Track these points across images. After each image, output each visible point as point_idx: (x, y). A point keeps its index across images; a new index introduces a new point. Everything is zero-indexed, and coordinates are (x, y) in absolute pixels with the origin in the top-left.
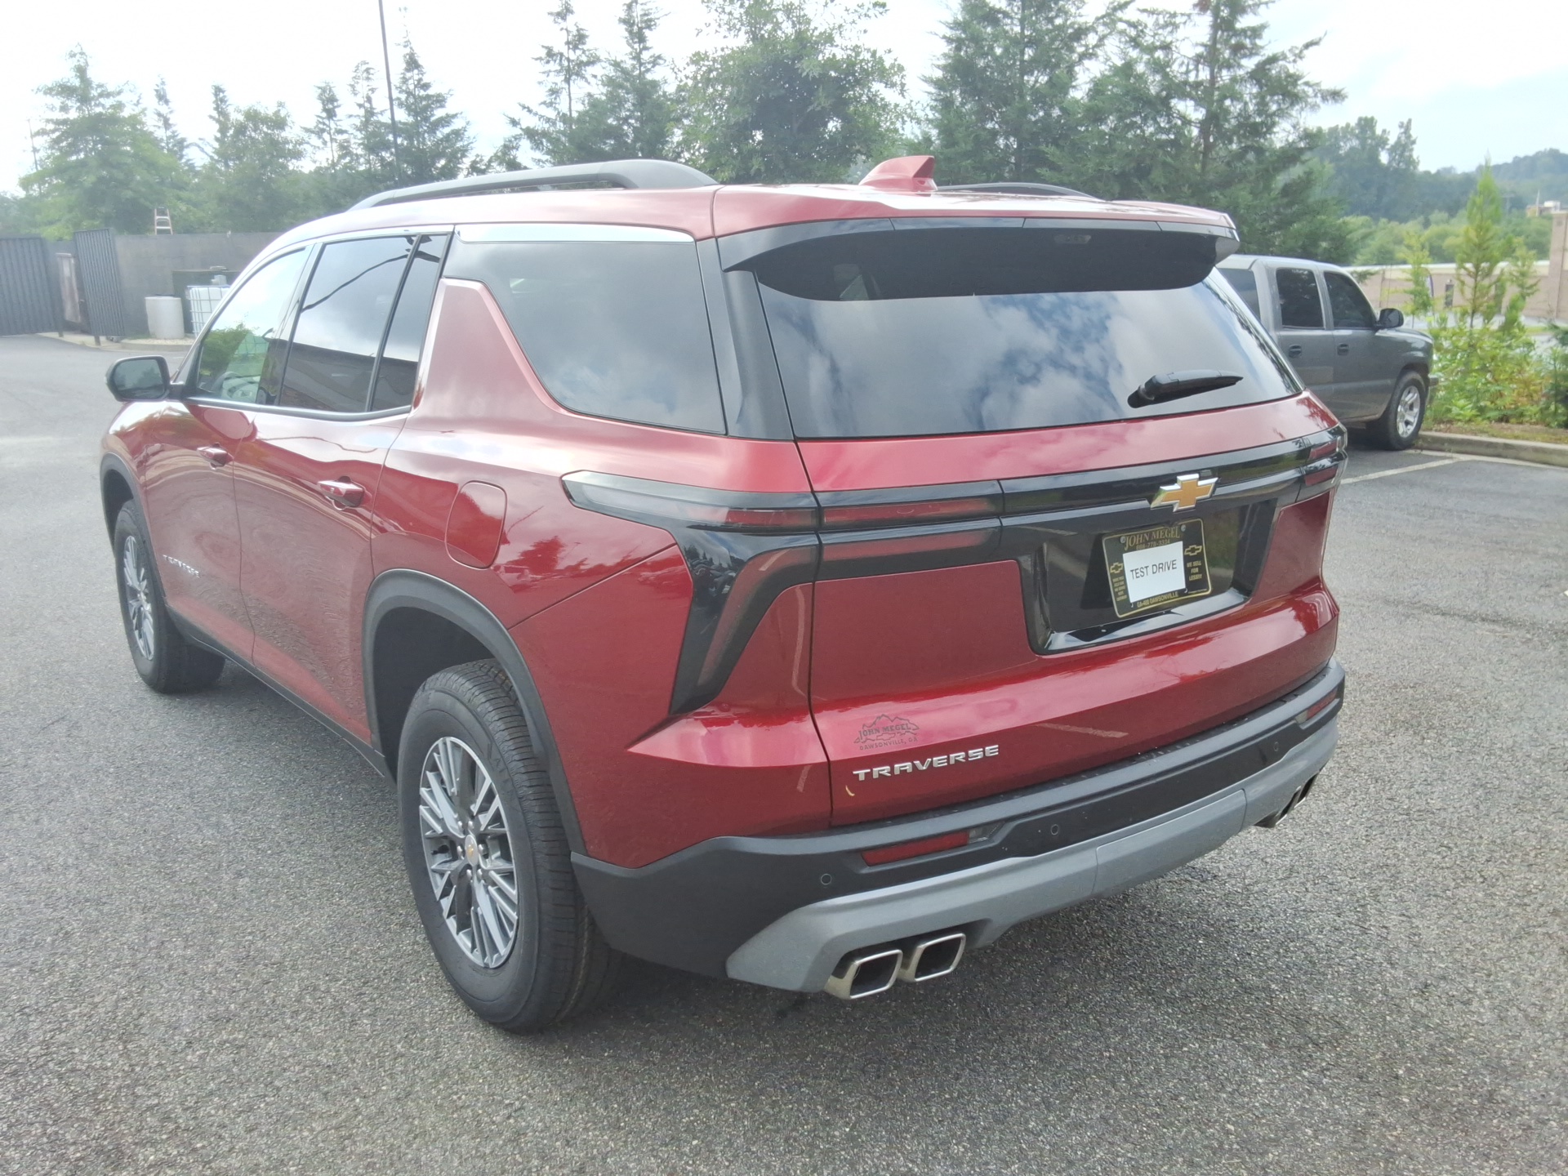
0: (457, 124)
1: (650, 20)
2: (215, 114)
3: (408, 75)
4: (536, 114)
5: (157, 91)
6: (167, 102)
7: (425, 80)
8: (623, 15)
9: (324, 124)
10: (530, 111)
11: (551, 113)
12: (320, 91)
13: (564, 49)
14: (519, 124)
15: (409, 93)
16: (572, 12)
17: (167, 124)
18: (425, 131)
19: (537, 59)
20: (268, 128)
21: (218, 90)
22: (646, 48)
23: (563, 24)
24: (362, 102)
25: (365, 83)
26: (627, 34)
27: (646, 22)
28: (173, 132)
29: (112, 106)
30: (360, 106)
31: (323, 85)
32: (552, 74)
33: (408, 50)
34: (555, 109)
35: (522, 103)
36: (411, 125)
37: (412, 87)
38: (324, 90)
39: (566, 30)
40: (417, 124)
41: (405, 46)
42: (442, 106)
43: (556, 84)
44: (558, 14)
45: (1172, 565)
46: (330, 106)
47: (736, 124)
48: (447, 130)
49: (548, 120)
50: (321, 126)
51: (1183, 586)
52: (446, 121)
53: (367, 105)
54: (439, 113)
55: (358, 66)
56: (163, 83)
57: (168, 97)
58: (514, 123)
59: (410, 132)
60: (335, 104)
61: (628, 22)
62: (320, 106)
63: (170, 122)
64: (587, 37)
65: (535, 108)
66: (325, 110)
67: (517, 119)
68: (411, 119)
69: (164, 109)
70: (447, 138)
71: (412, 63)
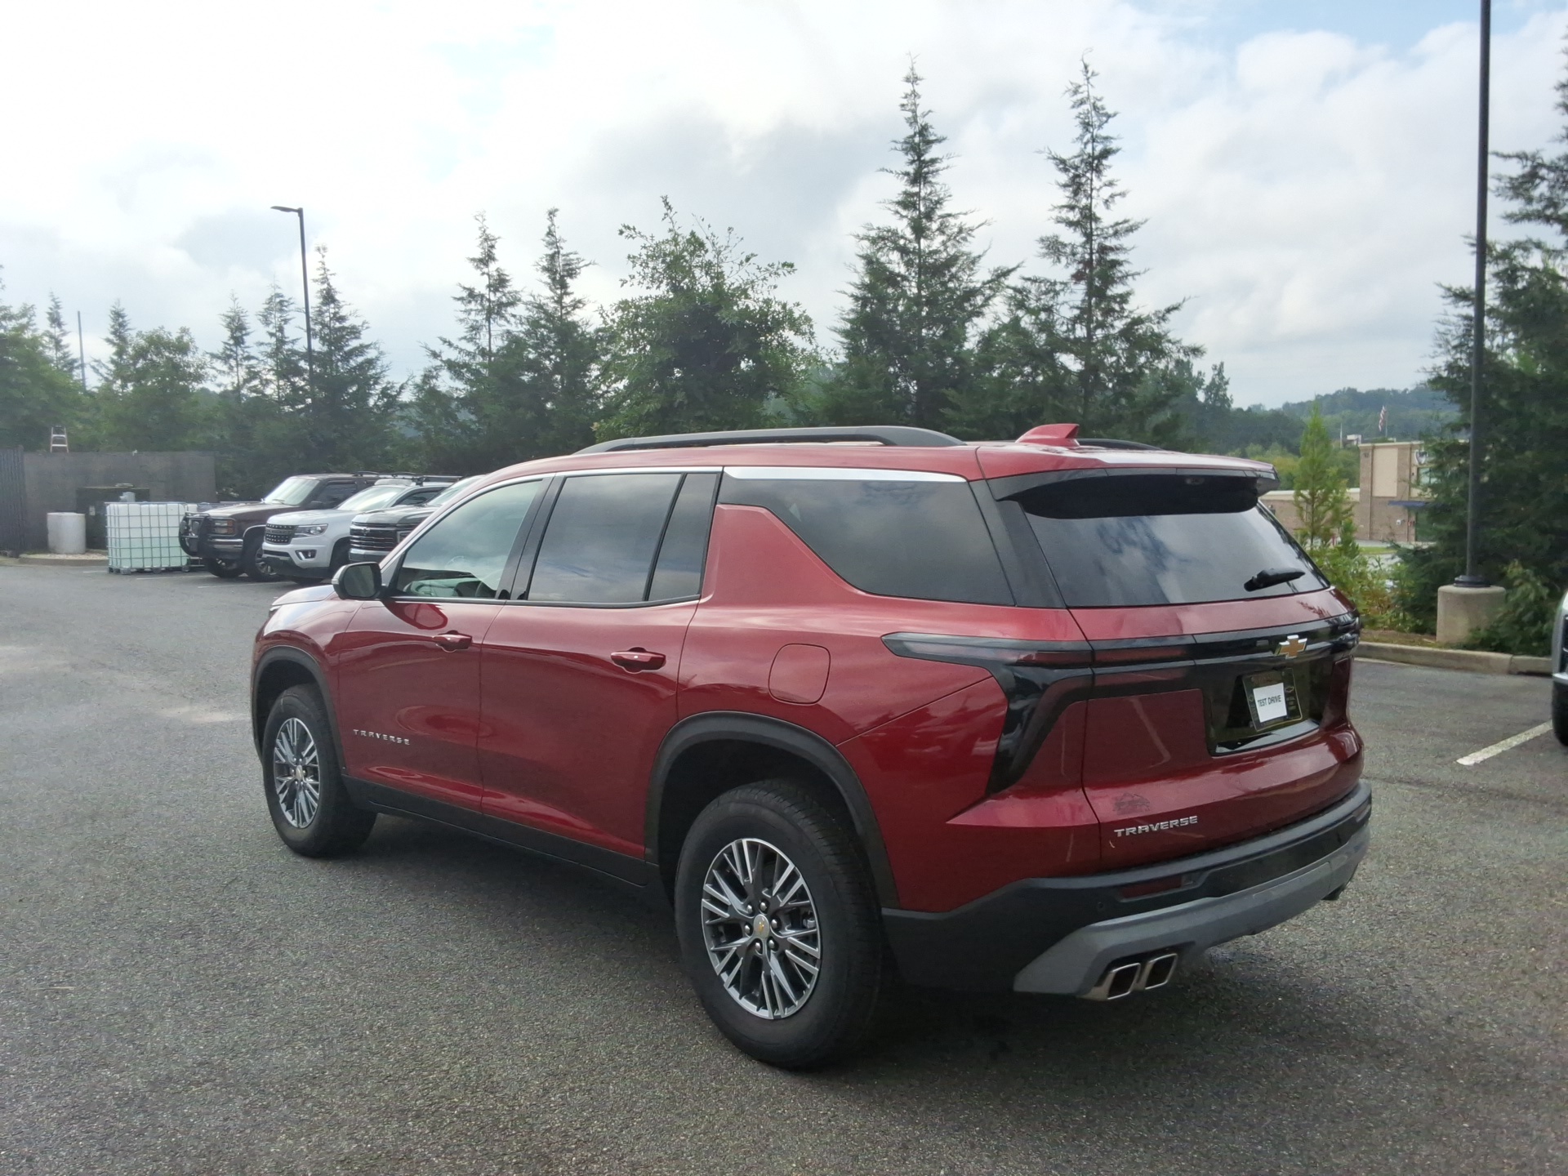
0: (371, 354)
1: (572, 270)
2: (112, 337)
3: (325, 308)
4: (457, 348)
5: (50, 314)
6: (60, 325)
7: (343, 312)
8: (545, 264)
9: (232, 350)
10: (450, 345)
11: (471, 348)
12: (228, 320)
13: (485, 291)
14: (440, 356)
15: (324, 325)
16: (494, 259)
17: (58, 345)
18: (338, 360)
19: (459, 299)
20: (170, 353)
21: (118, 315)
22: (567, 294)
23: (486, 270)
24: (274, 331)
25: (278, 315)
26: (549, 281)
27: (567, 271)
28: (64, 354)
29: (15, 329)
30: (272, 335)
31: (231, 314)
32: (473, 313)
33: (325, 286)
34: (476, 343)
35: (445, 336)
36: (324, 354)
37: (327, 319)
38: (233, 319)
39: (488, 274)
40: (330, 353)
41: (323, 283)
42: (357, 338)
43: (477, 321)
44: (481, 260)
45: (1277, 699)
46: (238, 334)
47: (660, 363)
48: (360, 359)
49: (468, 354)
50: (228, 352)
51: (1285, 713)
52: (361, 350)
53: (278, 334)
54: (354, 343)
55: (271, 299)
56: (57, 307)
57: (62, 320)
58: (435, 355)
59: (323, 360)
60: (244, 332)
61: (550, 270)
62: (229, 334)
63: (63, 343)
64: (507, 281)
65: (455, 342)
66: (232, 337)
67: (438, 351)
68: (325, 349)
69: (56, 331)
70: (361, 366)
71: (329, 297)
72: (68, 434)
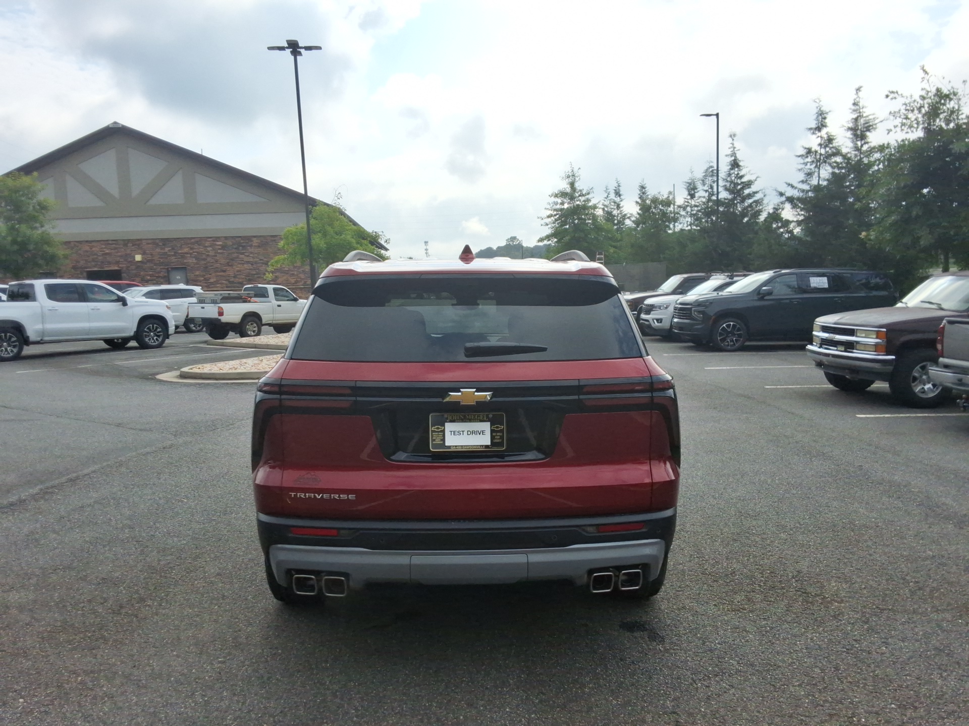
0: (758, 197)
1: (870, 126)
2: (639, 200)
3: (732, 172)
4: (796, 188)
5: (615, 190)
6: (620, 196)
7: (741, 173)
8: (851, 125)
9: (688, 202)
10: (792, 186)
11: (806, 187)
12: (688, 185)
13: (818, 148)
14: (785, 195)
15: (731, 182)
16: (825, 126)
17: (618, 207)
18: (738, 202)
19: (799, 156)
20: (662, 206)
21: (643, 187)
22: (865, 143)
23: (819, 134)
24: (707, 189)
25: (710, 179)
26: (851, 136)
27: (866, 127)
28: (621, 211)
29: (584, 201)
30: (706, 191)
31: (690, 181)
32: (809, 164)
33: (733, 158)
34: (809, 184)
35: (788, 182)
36: (730, 200)
37: (733, 178)
38: (690, 184)
39: (821, 137)
40: (735, 198)
41: (732, 156)
42: (749, 188)
43: (811, 169)
44: (816, 129)
45: (483, 432)
46: (693, 192)
47: (905, 187)
48: (750, 201)
49: (803, 191)
50: (686, 204)
51: (489, 443)
52: (750, 196)
53: (710, 190)
54: (747, 192)
55: (707, 170)
56: (619, 186)
57: (621, 193)
58: (781, 194)
59: (730, 204)
60: (696, 191)
61: (854, 130)
62: (687, 193)
63: (621, 206)
64: (833, 139)
65: (795, 185)
66: (690, 194)
67: (783, 191)
68: (730, 197)
69: (618, 199)
70: (750, 206)
71: (735, 164)
72: (605, 255)
